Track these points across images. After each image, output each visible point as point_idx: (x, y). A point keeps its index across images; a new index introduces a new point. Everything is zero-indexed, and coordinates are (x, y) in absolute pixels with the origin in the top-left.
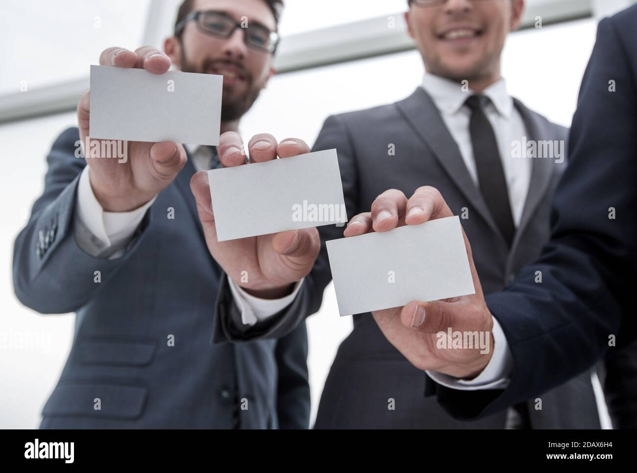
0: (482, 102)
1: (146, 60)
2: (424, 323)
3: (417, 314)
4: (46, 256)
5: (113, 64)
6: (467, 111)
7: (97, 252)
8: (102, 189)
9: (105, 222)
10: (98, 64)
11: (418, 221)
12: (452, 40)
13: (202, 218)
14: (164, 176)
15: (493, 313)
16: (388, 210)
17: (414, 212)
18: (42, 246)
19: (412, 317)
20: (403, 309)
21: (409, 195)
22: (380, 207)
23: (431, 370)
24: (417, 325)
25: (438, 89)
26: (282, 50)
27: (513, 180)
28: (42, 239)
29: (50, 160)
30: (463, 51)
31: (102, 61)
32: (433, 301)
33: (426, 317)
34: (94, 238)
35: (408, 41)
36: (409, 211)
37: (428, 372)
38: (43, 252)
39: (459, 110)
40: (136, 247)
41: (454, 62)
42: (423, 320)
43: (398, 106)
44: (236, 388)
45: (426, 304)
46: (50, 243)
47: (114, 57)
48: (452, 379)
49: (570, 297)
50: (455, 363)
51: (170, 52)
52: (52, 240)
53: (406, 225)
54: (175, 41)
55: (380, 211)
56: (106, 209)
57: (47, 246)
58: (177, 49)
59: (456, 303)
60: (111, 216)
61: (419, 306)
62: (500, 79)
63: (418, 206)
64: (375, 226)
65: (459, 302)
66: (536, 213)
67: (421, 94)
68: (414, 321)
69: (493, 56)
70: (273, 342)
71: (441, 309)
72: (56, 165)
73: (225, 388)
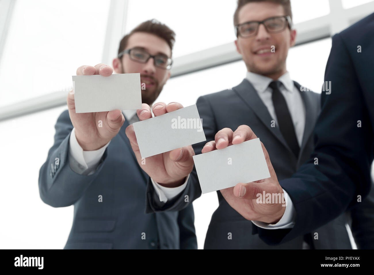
0: (278, 85)
1: (100, 70)
2: (246, 194)
3: (241, 190)
4: (55, 176)
5: (84, 74)
6: (270, 89)
7: (81, 172)
8: (82, 139)
9: (85, 156)
10: (76, 75)
11: (239, 142)
12: (261, 55)
13: (134, 149)
14: (114, 129)
15: (283, 188)
16: (223, 138)
17: (236, 138)
18: (53, 171)
19: (239, 192)
20: (234, 188)
21: (234, 129)
22: (219, 137)
23: (254, 220)
24: (242, 195)
25: (255, 79)
26: (174, 65)
27: (297, 123)
28: (52, 168)
29: (56, 127)
30: (267, 60)
31: (78, 74)
32: (249, 183)
33: (246, 192)
34: (79, 165)
35: (238, 55)
36: (234, 137)
37: (252, 221)
38: (53, 174)
39: (266, 90)
40: (101, 168)
41: (263, 66)
42: (245, 193)
43: (234, 89)
44: (159, 241)
45: (246, 185)
46: (57, 169)
47: (84, 70)
48: (266, 224)
49: (325, 179)
50: (266, 215)
51: (116, 67)
52: (58, 167)
53: (233, 145)
54: (119, 61)
55: (219, 139)
56: (85, 150)
57: (55, 171)
58: (120, 66)
59: (262, 183)
60: (87, 153)
61: (242, 185)
62: (287, 72)
63: (238, 135)
64: (217, 147)
65: (264, 182)
66: (309, 140)
67: (246, 83)
68: (240, 193)
69: (282, 61)
70: (176, 214)
71: (254, 186)
72: (60, 130)
73: (153, 241)
